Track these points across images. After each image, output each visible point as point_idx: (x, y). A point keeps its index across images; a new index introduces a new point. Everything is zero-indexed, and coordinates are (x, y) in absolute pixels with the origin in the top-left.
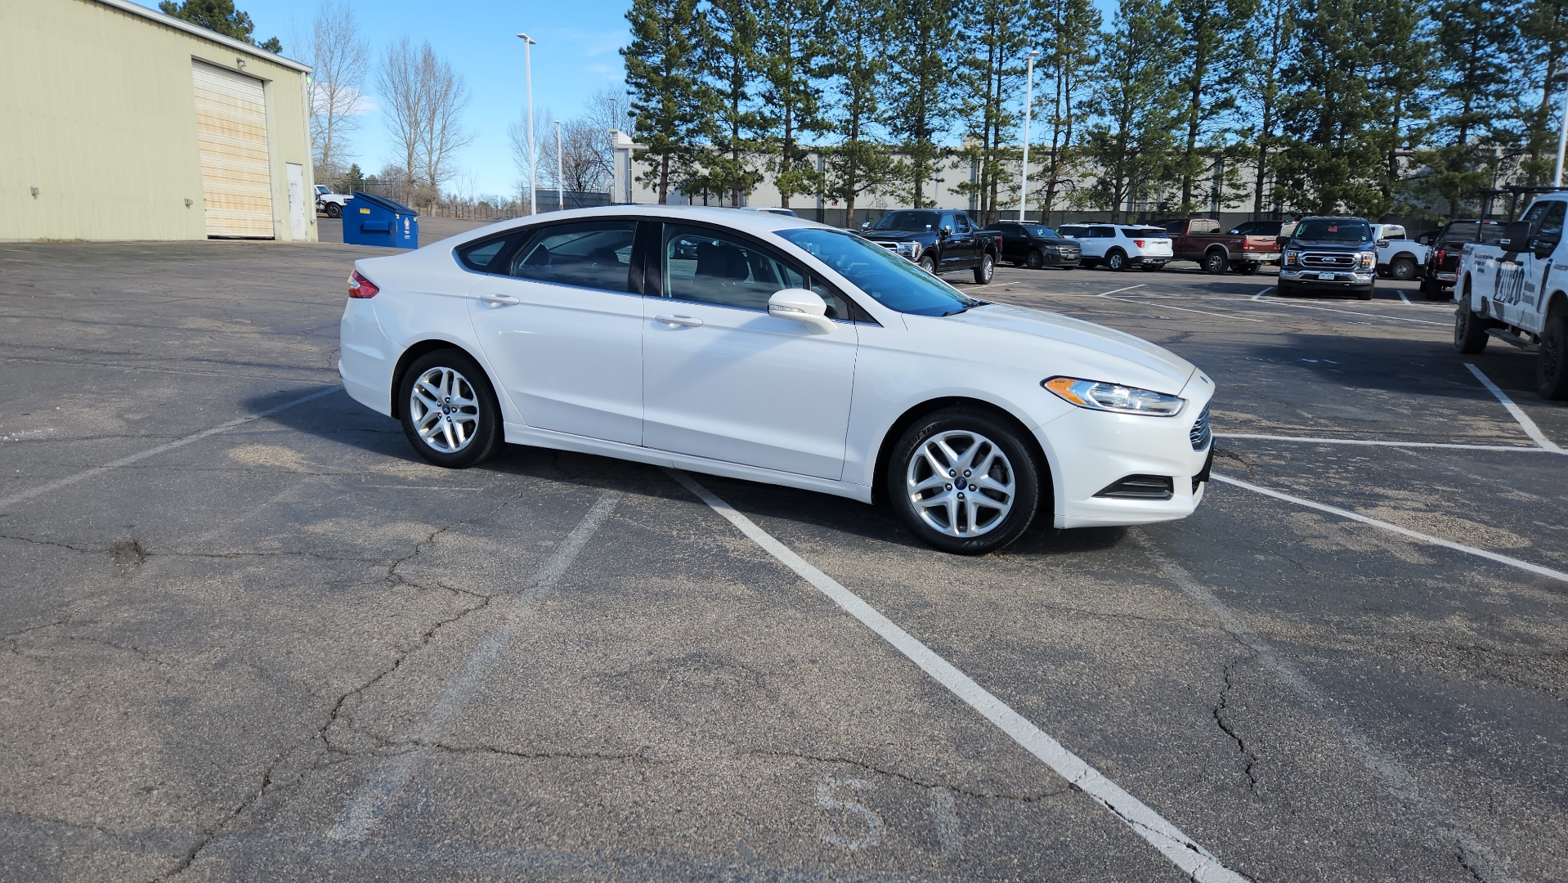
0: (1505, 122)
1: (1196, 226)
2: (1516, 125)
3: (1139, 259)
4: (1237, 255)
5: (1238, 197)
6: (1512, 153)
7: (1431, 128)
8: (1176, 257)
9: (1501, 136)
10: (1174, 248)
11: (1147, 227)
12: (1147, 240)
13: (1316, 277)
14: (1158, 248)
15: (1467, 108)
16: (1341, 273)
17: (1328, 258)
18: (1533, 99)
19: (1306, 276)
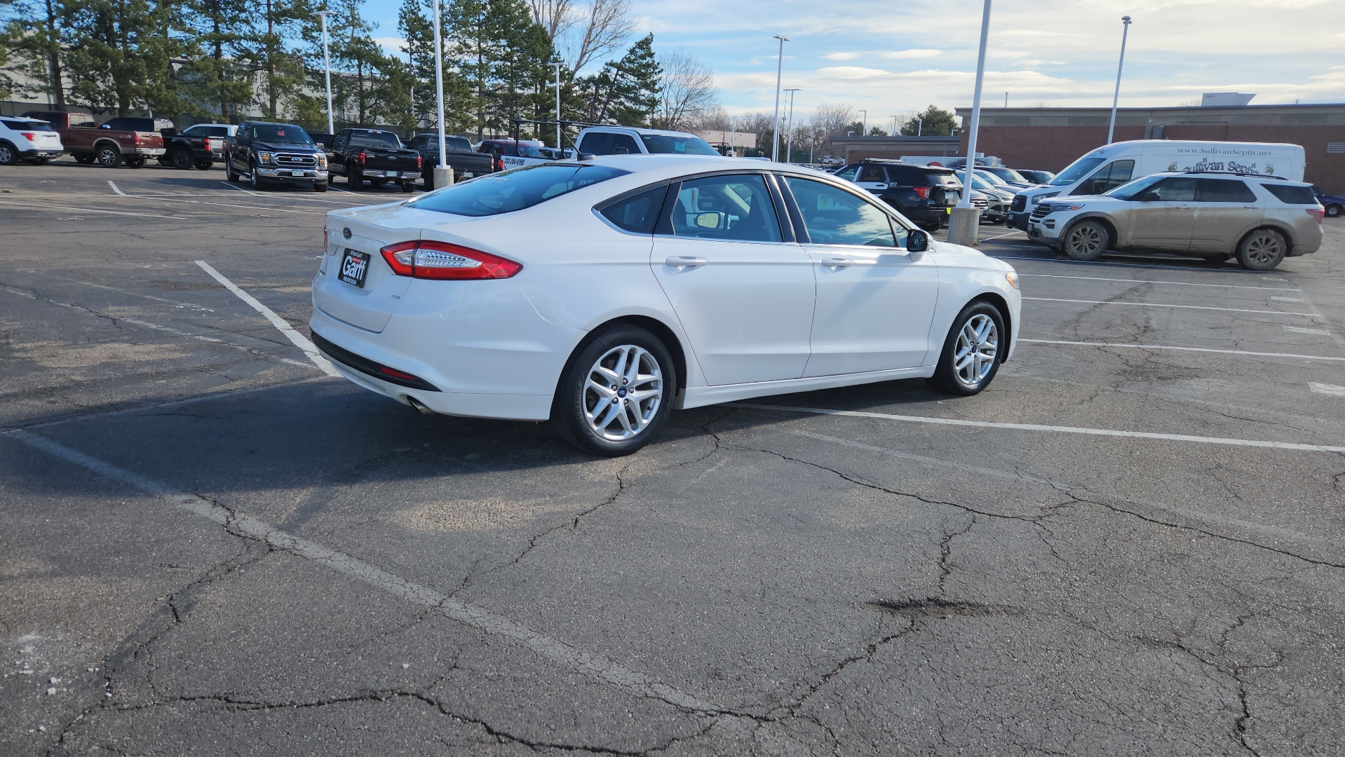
0: (250, 43)
1: (75, 119)
2: (253, 47)
3: (32, 152)
4: (129, 150)
5: (42, 89)
6: (254, 68)
7: (198, 41)
8: (65, 151)
9: (248, 54)
10: (63, 141)
11: (28, 119)
12: (37, 134)
13: (290, 174)
14: (46, 141)
15: (216, 28)
16: (309, 171)
17: (296, 158)
18: (262, 27)
19: (282, 173)
